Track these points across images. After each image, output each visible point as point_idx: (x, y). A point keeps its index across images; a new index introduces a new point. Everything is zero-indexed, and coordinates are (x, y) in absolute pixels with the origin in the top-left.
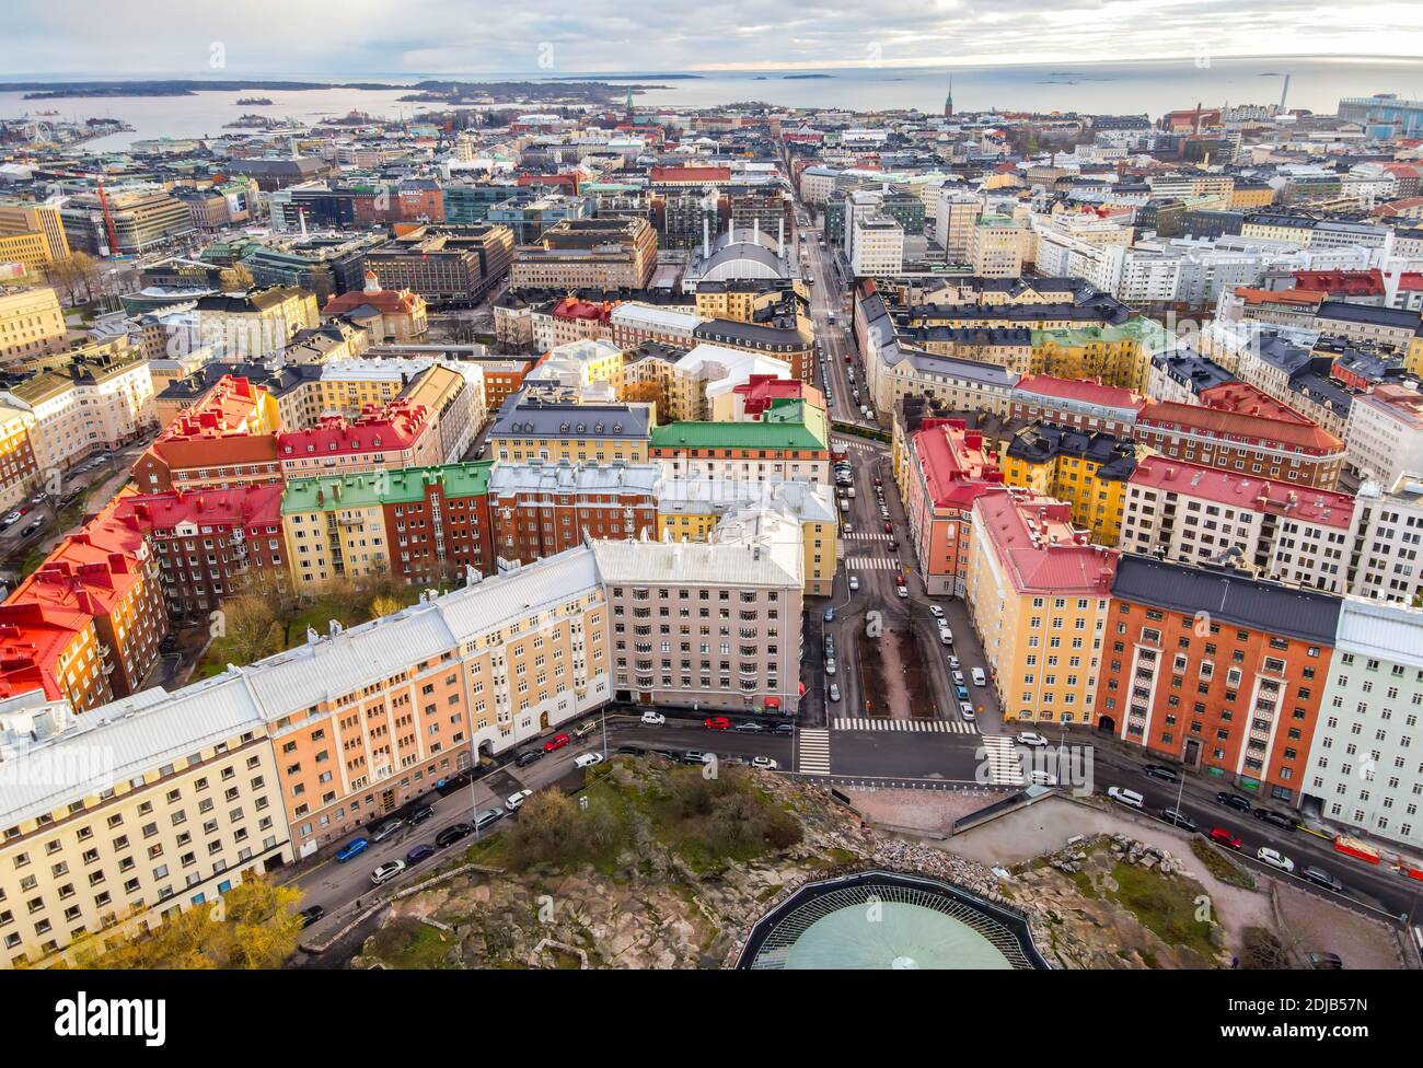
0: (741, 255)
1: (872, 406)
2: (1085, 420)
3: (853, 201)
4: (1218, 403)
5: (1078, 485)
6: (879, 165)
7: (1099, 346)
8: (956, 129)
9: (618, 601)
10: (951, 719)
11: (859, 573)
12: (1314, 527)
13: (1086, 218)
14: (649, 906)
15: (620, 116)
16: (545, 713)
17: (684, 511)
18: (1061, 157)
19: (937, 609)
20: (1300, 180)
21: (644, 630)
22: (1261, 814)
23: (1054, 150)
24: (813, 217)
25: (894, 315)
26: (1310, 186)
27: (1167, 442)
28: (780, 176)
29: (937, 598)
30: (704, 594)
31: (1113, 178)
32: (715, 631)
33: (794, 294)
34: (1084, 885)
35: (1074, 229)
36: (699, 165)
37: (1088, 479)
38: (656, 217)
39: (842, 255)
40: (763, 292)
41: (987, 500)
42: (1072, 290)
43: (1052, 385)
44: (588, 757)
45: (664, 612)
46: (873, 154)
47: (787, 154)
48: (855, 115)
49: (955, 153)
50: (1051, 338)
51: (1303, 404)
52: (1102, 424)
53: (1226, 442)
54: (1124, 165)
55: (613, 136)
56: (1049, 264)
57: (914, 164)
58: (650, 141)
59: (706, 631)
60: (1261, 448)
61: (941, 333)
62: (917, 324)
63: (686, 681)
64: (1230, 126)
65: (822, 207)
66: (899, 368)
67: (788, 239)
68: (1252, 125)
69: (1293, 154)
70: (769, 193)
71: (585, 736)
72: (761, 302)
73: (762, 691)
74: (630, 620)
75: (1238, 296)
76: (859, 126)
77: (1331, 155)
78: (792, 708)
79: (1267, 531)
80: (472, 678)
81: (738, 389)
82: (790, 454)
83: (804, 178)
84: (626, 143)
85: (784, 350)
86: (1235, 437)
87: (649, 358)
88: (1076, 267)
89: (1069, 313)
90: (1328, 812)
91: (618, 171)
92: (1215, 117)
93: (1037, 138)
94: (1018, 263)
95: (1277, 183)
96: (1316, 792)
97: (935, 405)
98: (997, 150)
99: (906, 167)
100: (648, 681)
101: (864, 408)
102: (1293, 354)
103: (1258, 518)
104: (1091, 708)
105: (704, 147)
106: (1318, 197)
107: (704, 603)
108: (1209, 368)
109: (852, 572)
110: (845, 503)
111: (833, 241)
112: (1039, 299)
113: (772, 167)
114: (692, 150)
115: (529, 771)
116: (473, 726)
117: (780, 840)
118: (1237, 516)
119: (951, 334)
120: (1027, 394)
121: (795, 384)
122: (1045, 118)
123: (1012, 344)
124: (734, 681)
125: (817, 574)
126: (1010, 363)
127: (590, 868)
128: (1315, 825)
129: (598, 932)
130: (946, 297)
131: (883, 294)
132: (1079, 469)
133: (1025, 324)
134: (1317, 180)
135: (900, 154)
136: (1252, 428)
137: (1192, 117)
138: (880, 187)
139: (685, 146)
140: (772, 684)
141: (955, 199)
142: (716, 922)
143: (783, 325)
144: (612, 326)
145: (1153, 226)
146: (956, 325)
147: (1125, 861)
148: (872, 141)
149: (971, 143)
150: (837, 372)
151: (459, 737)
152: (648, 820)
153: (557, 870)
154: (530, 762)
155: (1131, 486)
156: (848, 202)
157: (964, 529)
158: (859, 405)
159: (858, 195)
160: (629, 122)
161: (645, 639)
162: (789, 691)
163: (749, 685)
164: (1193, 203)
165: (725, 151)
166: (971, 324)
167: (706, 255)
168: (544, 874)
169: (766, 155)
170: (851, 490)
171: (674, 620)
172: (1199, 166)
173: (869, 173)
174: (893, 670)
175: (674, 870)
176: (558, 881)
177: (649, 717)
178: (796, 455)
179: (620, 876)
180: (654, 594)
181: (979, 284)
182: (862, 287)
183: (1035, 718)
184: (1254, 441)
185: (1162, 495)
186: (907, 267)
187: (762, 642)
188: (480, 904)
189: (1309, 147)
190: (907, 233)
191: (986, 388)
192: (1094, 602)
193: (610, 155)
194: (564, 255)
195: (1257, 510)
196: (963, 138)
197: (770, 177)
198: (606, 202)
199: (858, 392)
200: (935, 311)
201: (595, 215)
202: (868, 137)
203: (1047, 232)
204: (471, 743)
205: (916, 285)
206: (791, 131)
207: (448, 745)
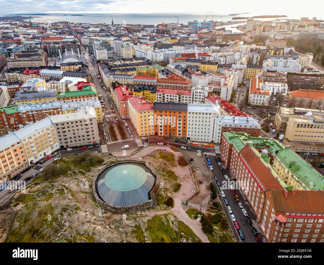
0: (70, 57)
1: (106, 87)
2: (148, 83)
3: (94, 44)
4: (170, 78)
5: (148, 95)
6: (99, 36)
7: (149, 70)
8: (115, 28)
9: (58, 127)
10: (129, 138)
11: (108, 118)
12: (186, 96)
13: (144, 46)
14: (76, 178)
15: (28, 25)
16: (45, 153)
17: (68, 110)
18: (138, 34)
19: (124, 121)
20: (182, 37)
21: (64, 132)
22: (181, 142)
23: (136, 32)
24: (86, 48)
25: (107, 67)
26: (184, 39)
27: (163, 86)
28: (76, 39)
29: (124, 119)
30: (76, 122)
31: (149, 38)
32: (80, 129)
33: (84, 65)
34: (154, 157)
35: (142, 48)
36: (54, 37)
37: (149, 94)
38: (45, 50)
39: (94, 56)
40: (77, 65)
41: (130, 98)
42: (143, 60)
43: (141, 78)
44: (57, 159)
45: (68, 127)
46: (97, 34)
47: (76, 34)
48: (91, 25)
49: (116, 33)
50: (139, 69)
51: (185, 77)
52: (151, 83)
53: (172, 84)
54: (150, 35)
55: (27, 30)
56: (138, 55)
57: (107, 36)
58: (38, 31)
59: (78, 130)
60: (178, 85)
61: (118, 70)
62: (112, 69)
63: (76, 141)
64: (169, 27)
65: (87, 46)
66: (110, 78)
67: (81, 53)
68: (173, 27)
69: (180, 32)
70: (74, 43)
71: (55, 156)
72: (77, 67)
73: (92, 140)
74: (61, 130)
75: (173, 59)
76: (92, 27)
77: (187, 32)
78: (98, 142)
79: (179, 98)
80: (26, 147)
81: (75, 85)
82: (90, 96)
83: (82, 40)
84: (32, 31)
85: (84, 77)
86: (174, 83)
87: (52, 81)
88: (143, 55)
89: (143, 64)
90: (191, 140)
91: (31, 38)
92: (166, 25)
93: (133, 29)
94: (132, 55)
95: (178, 38)
96: (189, 137)
97: (118, 83)
98: (125, 32)
99: (105, 36)
100: (67, 142)
101: (104, 87)
102: (182, 68)
103: (178, 96)
104: (153, 131)
105: (54, 32)
106: (185, 40)
107: (77, 124)
108: (169, 72)
109: (106, 118)
110: (103, 105)
111: (91, 54)
112: (136, 62)
113: (73, 37)
114: (51, 33)
115: (43, 164)
116: (28, 157)
117: (100, 162)
118: (174, 96)
119: (120, 70)
120: (136, 80)
121: (88, 82)
122: (134, 25)
123: (132, 71)
124: (86, 139)
125: (99, 118)
126: (133, 75)
127: (62, 176)
128: (189, 142)
129: (66, 185)
130: (117, 63)
131: (104, 63)
132: (148, 92)
133: (134, 67)
134: (185, 37)
135: (103, 34)
136: (176, 81)
137: (162, 25)
138: (100, 41)
139: (49, 32)
140: (94, 138)
141: (117, 43)
142: (90, 177)
143: (83, 71)
144: (40, 75)
145: (157, 47)
146: (121, 68)
147: (160, 152)
148: (96, 31)
149: (119, 31)
150: (97, 81)
151: (25, 160)
152: (73, 165)
153: (55, 178)
154: (43, 163)
155: (156, 94)
156: (93, 44)
157: (127, 105)
158: (103, 87)
159: (95, 42)
160: (31, 26)
161: (65, 134)
162: (97, 139)
163: (89, 139)
164: (164, 42)
165: (60, 33)
166: (124, 68)
167: (61, 58)
168: (52, 179)
169: (71, 34)
170: (104, 103)
171: (71, 129)
172: (165, 35)
173: (97, 38)
174: (117, 132)
175: (80, 172)
176: (56, 180)
177: (69, 149)
178: (91, 96)
179: (69, 175)
180: (66, 124)
181: (124, 60)
182: (99, 63)
183: (144, 135)
184: (177, 84)
185: (162, 95)
186: (109, 58)
187: (90, 130)
188: (38, 188)
189: (183, 31)
190: (107, 50)
191: (128, 80)
192: (151, 111)
193: (28, 34)
194: (22, 59)
195: (178, 95)
196: (117, 30)
197: (73, 39)
198: (30, 46)
199: (102, 85)
200: (116, 66)
201: (28, 49)
202: (95, 30)
203: (137, 49)
204: (28, 161)
205: (111, 61)
206: (76, 28)
207: (22, 163)
